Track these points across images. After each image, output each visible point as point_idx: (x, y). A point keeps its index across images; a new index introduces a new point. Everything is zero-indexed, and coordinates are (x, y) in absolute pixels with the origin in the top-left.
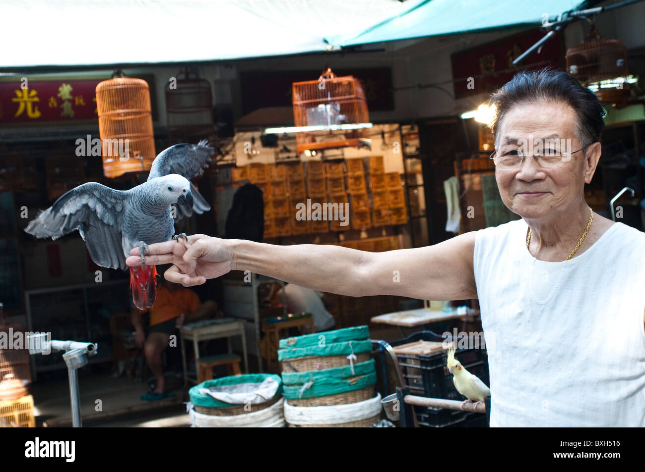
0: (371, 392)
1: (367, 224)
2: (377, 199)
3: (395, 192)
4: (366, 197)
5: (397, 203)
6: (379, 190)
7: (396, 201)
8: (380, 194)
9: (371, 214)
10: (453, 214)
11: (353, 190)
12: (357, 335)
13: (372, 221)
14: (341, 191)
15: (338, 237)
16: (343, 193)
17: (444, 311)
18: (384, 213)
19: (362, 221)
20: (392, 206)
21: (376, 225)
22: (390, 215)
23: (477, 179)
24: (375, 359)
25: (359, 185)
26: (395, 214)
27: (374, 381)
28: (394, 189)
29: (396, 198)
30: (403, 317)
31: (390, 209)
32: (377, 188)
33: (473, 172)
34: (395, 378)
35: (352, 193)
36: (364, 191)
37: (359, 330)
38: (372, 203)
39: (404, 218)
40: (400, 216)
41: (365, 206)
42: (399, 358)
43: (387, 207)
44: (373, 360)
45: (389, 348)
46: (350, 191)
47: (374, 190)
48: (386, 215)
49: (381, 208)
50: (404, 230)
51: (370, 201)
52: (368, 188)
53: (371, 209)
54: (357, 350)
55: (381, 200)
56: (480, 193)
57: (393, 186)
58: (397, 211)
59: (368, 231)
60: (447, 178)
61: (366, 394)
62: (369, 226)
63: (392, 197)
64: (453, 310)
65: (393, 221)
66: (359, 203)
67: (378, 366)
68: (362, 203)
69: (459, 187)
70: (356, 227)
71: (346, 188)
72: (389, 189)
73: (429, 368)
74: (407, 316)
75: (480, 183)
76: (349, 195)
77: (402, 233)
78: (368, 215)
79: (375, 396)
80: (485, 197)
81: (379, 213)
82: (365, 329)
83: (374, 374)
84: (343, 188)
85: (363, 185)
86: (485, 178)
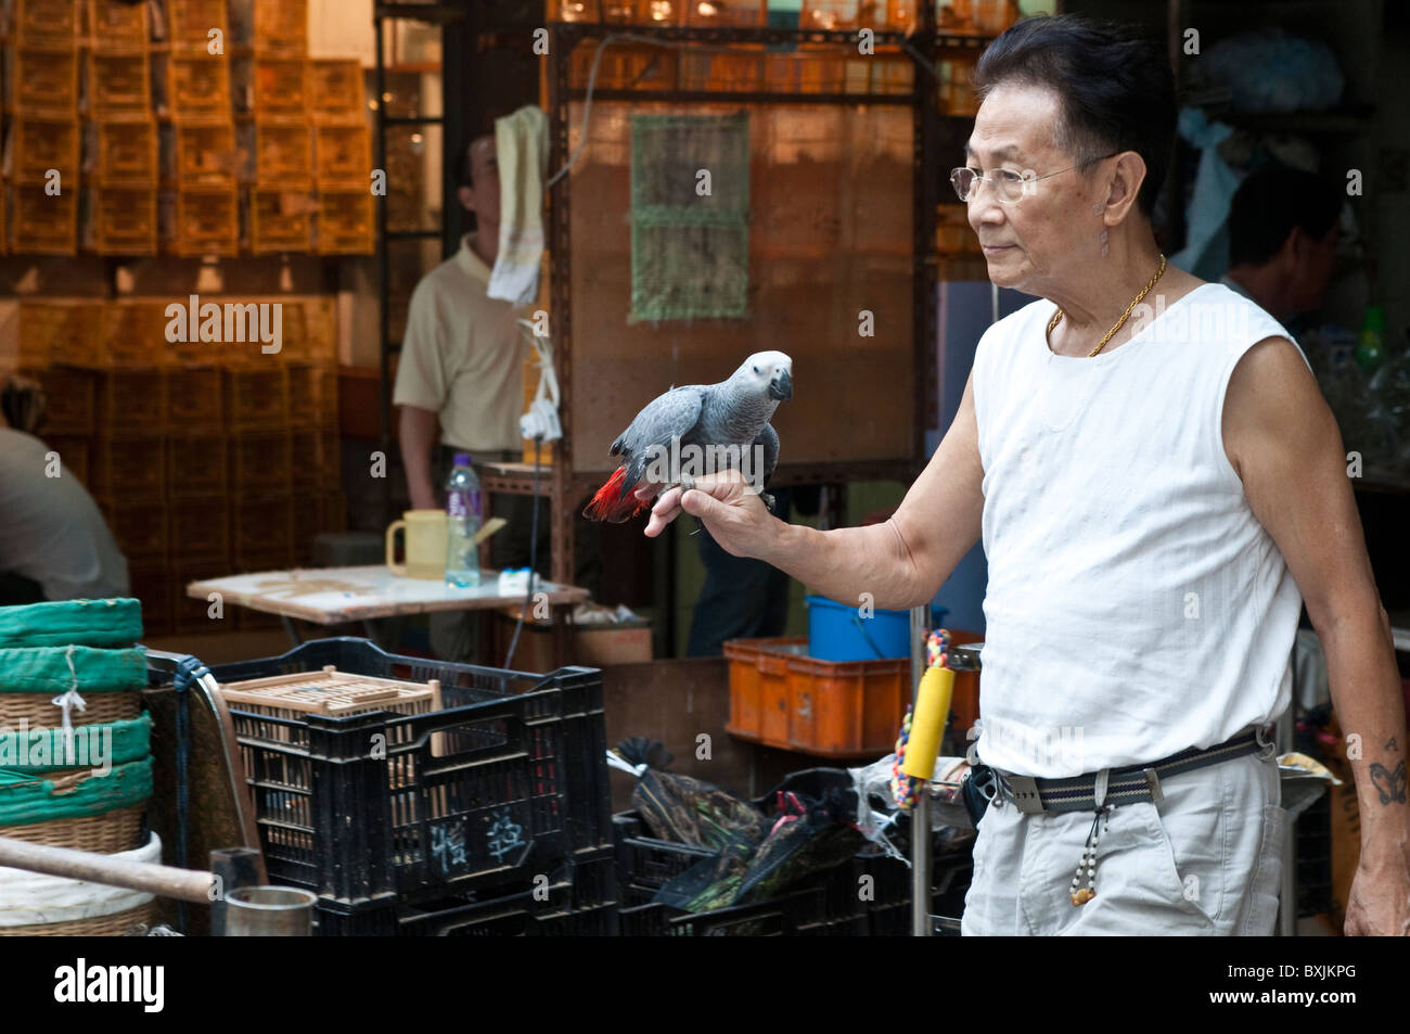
0: (127, 825)
1: (224, 242)
2: (273, 151)
3: (340, 134)
4: (230, 141)
5: (346, 175)
6: (281, 120)
7: (338, 168)
8: (283, 135)
9: (244, 205)
10: (516, 238)
11: (183, 108)
12: (96, 626)
13: (242, 234)
14: (138, 106)
15: (112, 279)
16: (145, 116)
17: (449, 580)
18: (291, 205)
19: (207, 227)
20: (324, 185)
21: (260, 248)
22: (314, 216)
23: (615, 123)
24: (153, 715)
25: (208, 93)
26: (330, 214)
27: (141, 789)
28: (337, 120)
29: (342, 158)
30: (303, 590)
31: (314, 195)
32: (274, 109)
33: (604, 95)
34: (216, 786)
35: (177, 118)
36: (222, 118)
37: (107, 609)
38: (251, 166)
39: (365, 234)
40: (350, 224)
41: (224, 173)
42: (237, 719)
43: (305, 186)
44: (145, 719)
45: (209, 683)
46: (169, 111)
47: (261, 118)
48: (299, 216)
49: (284, 185)
50: (361, 278)
51: (244, 155)
52: (240, 108)
53: (245, 186)
54: (89, 679)
55: (285, 159)
56: (620, 174)
57: (332, 110)
58: (344, 205)
59: (225, 267)
60: (508, 109)
61: (106, 831)
62: (232, 250)
63: (325, 151)
64: (484, 579)
65: (326, 238)
66: (199, 161)
67: (161, 743)
68: (211, 161)
69: (547, 144)
70: (183, 249)
71: (158, 96)
72: (319, 118)
73: (337, 760)
74: (320, 586)
75: (625, 140)
76: (165, 125)
77: (351, 287)
78: (233, 209)
79: (140, 841)
80: (635, 191)
81: (273, 203)
82: (127, 608)
83: (146, 764)
84: (146, 97)
85: (222, 95)
86: (642, 120)
